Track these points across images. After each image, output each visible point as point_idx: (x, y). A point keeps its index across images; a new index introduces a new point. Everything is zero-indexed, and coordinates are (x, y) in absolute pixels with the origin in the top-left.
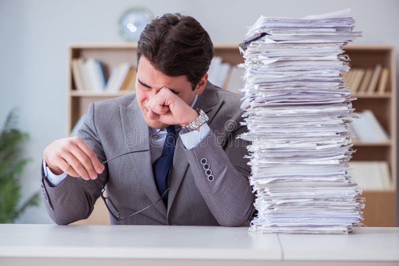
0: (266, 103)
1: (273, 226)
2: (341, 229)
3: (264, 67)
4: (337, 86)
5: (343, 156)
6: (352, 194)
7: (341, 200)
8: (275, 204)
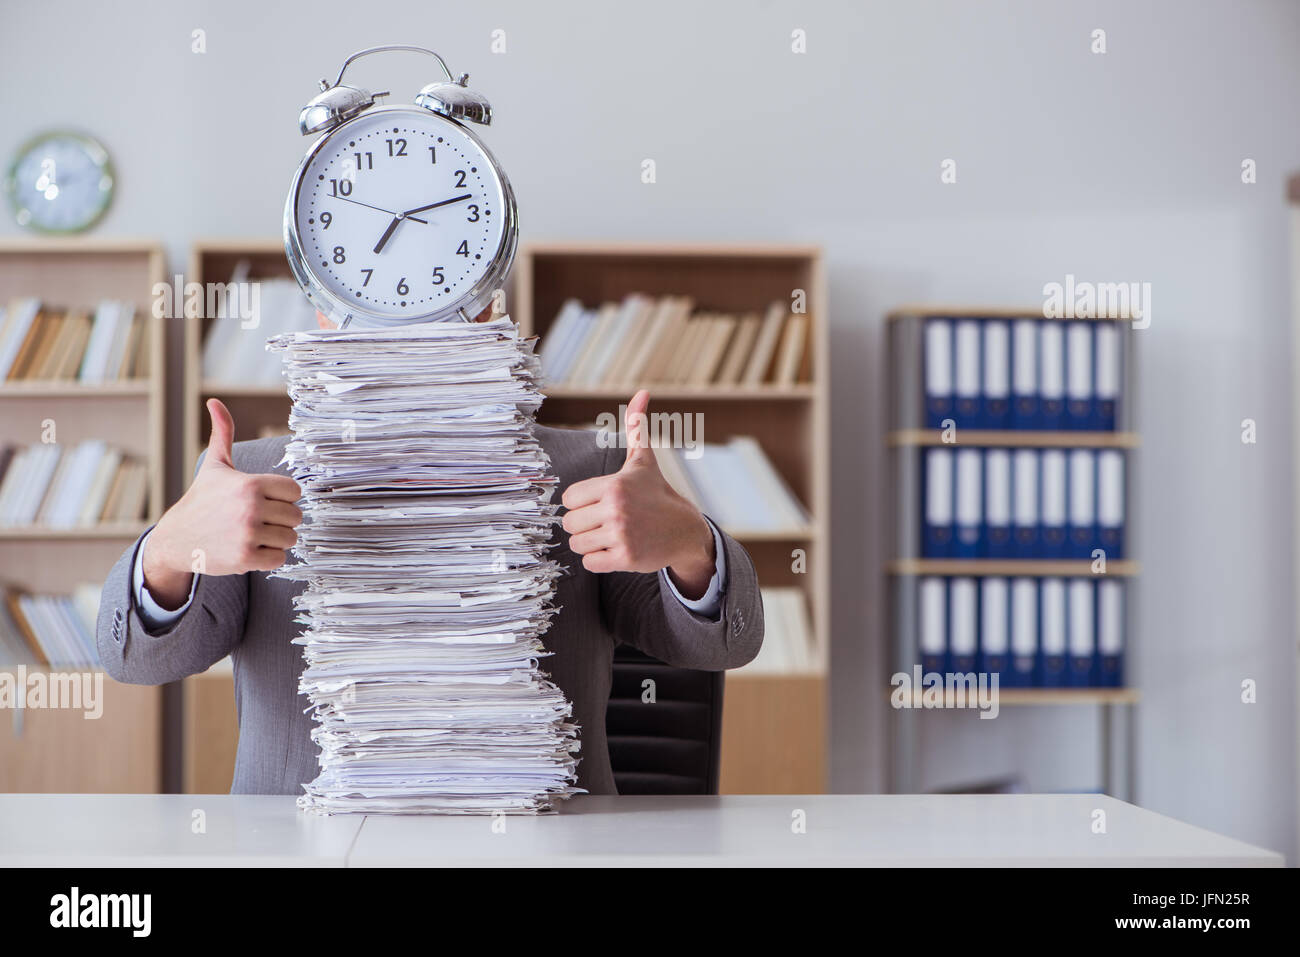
0: (336, 493)
1: (352, 797)
2: (519, 802)
3: (330, 400)
4: (510, 446)
5: (526, 624)
6: (547, 715)
7: (520, 731)
8: (359, 742)
